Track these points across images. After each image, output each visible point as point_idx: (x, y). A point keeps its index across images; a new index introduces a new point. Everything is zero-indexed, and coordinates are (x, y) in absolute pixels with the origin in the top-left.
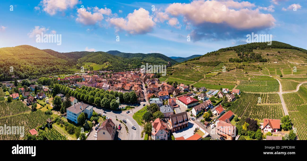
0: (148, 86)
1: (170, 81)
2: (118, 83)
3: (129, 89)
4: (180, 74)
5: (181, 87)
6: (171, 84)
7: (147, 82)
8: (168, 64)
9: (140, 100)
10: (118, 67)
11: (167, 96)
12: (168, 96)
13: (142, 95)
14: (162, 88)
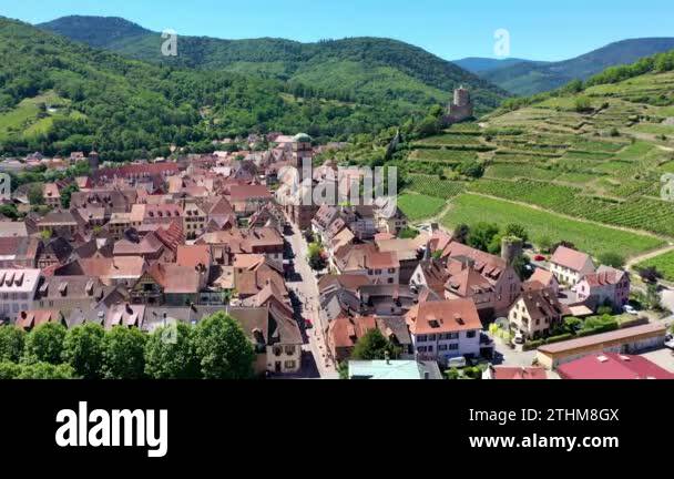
0: (329, 253)
3: (194, 290)
4: (539, 176)
6: (481, 240)
8: (456, 102)
9: (278, 365)
11: (471, 334)
13: (287, 328)
14: (425, 271)
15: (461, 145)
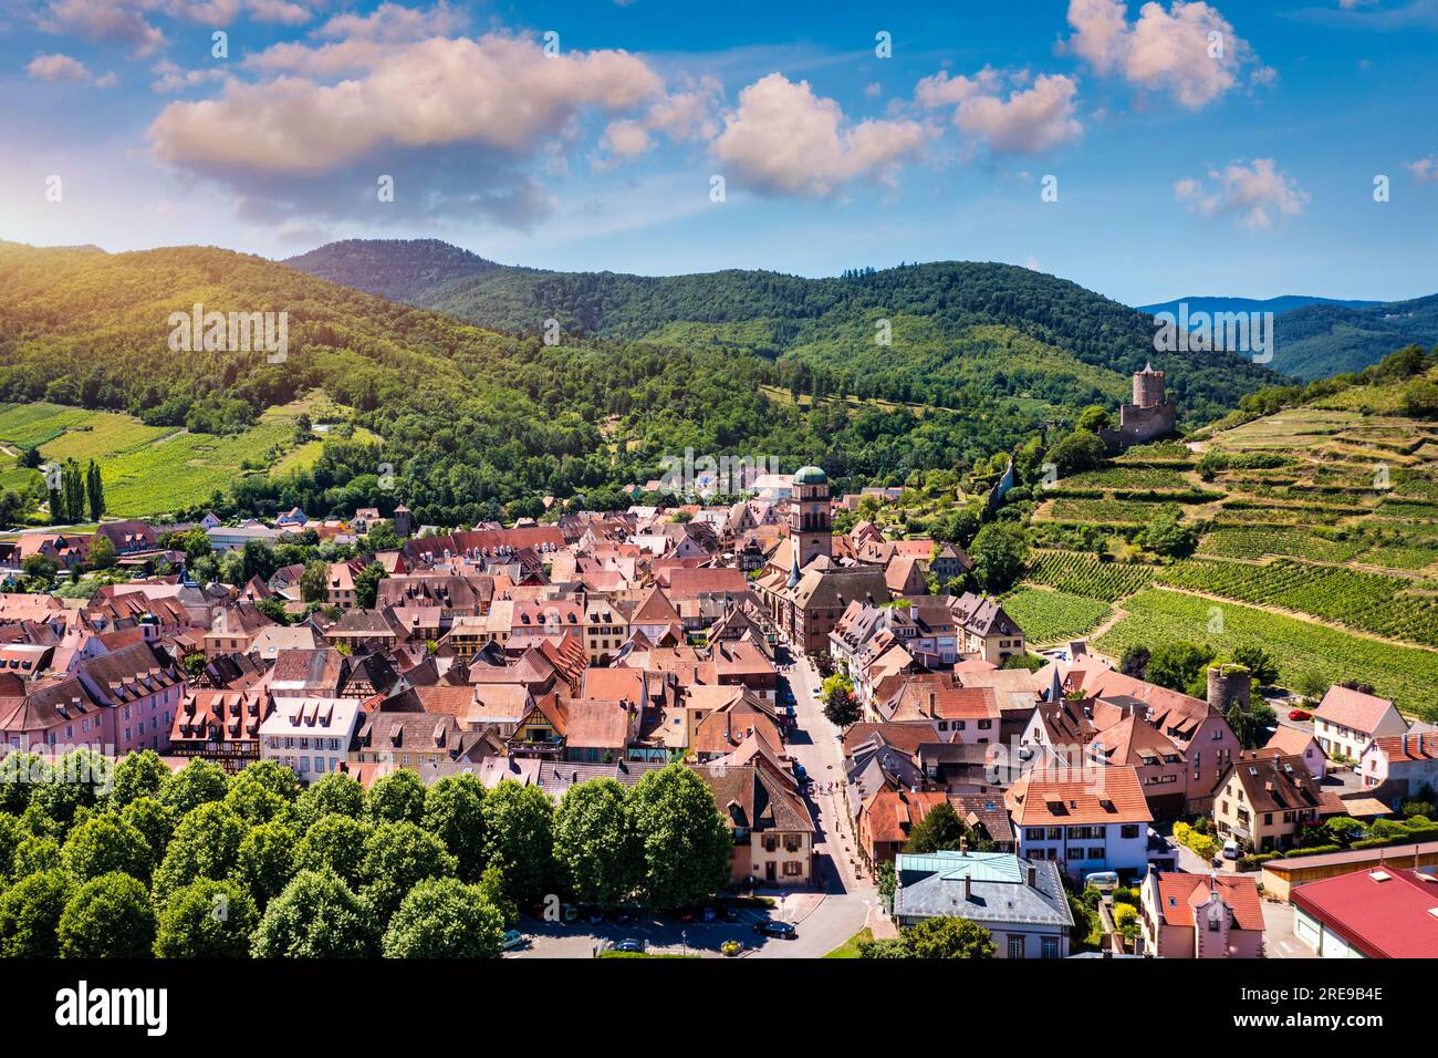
0: (864, 693)
1: (1164, 635)
2: (479, 670)
3: (619, 744)
4: (1318, 552)
5: (1344, 729)
6: (1178, 672)
7: (851, 640)
8: (1137, 400)
9: (771, 868)
10: (457, 468)
11: (1130, 831)
12: (1142, 841)
13: (786, 804)
14: (1049, 723)
15: (1147, 491)
